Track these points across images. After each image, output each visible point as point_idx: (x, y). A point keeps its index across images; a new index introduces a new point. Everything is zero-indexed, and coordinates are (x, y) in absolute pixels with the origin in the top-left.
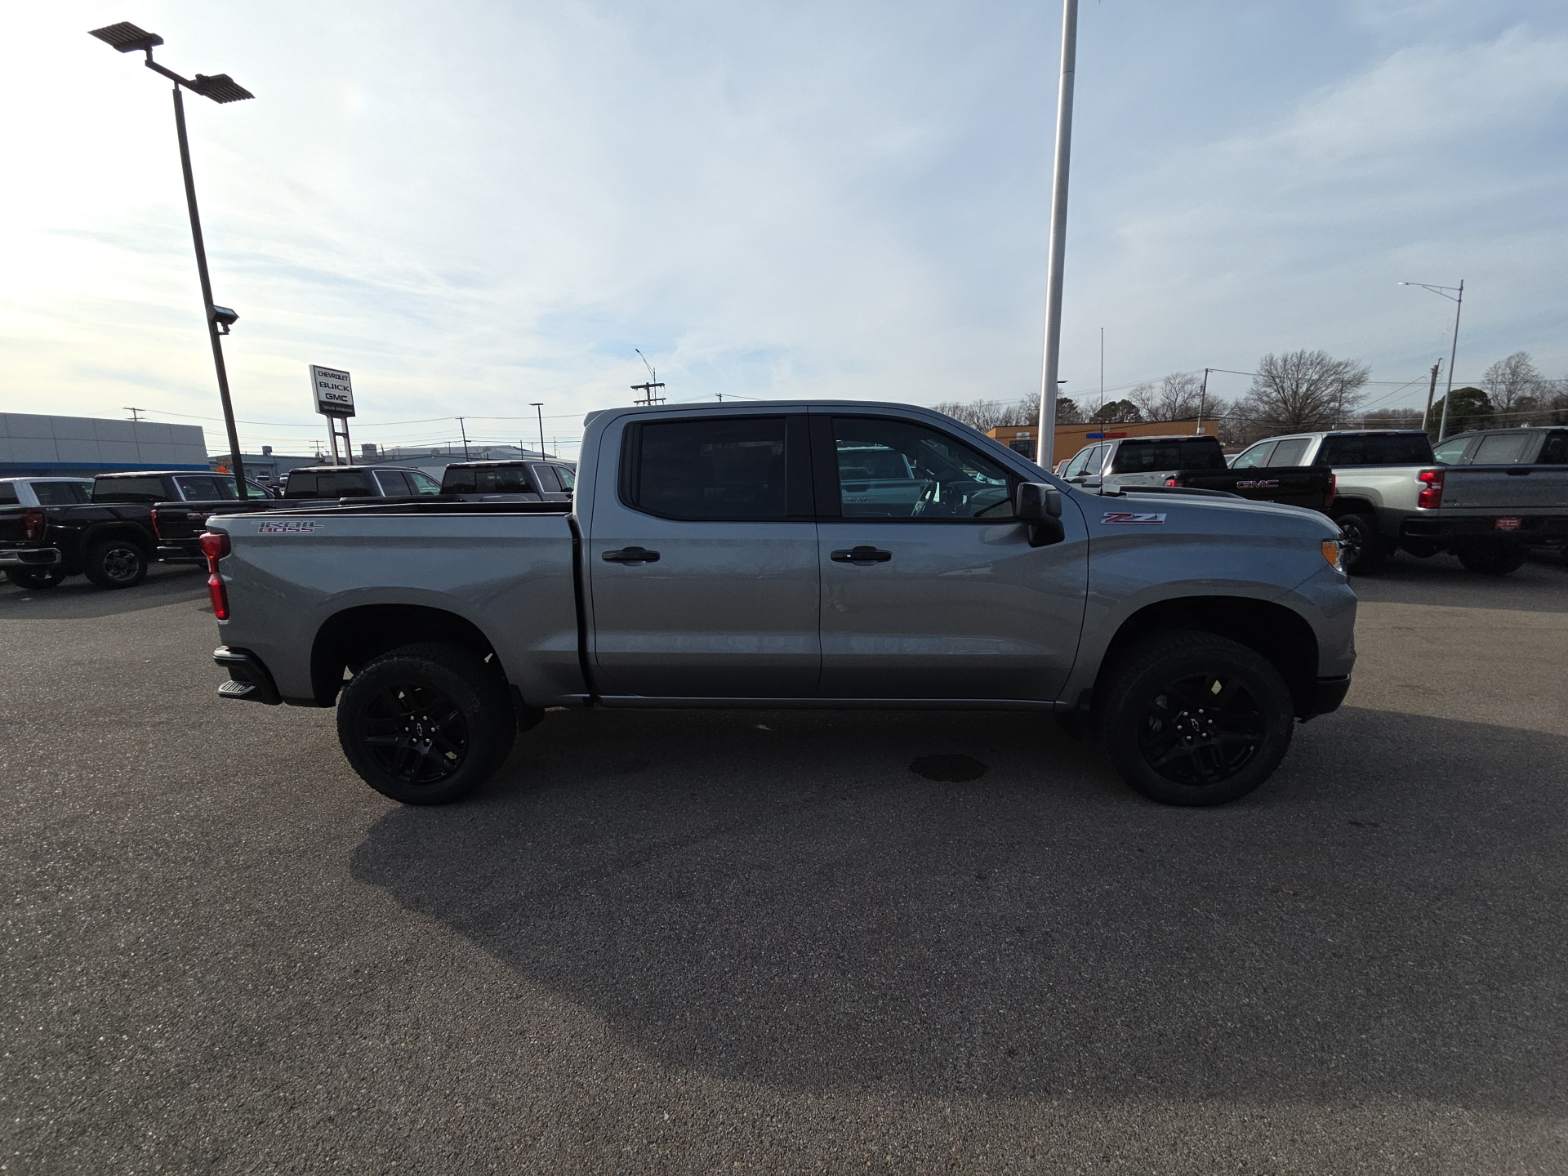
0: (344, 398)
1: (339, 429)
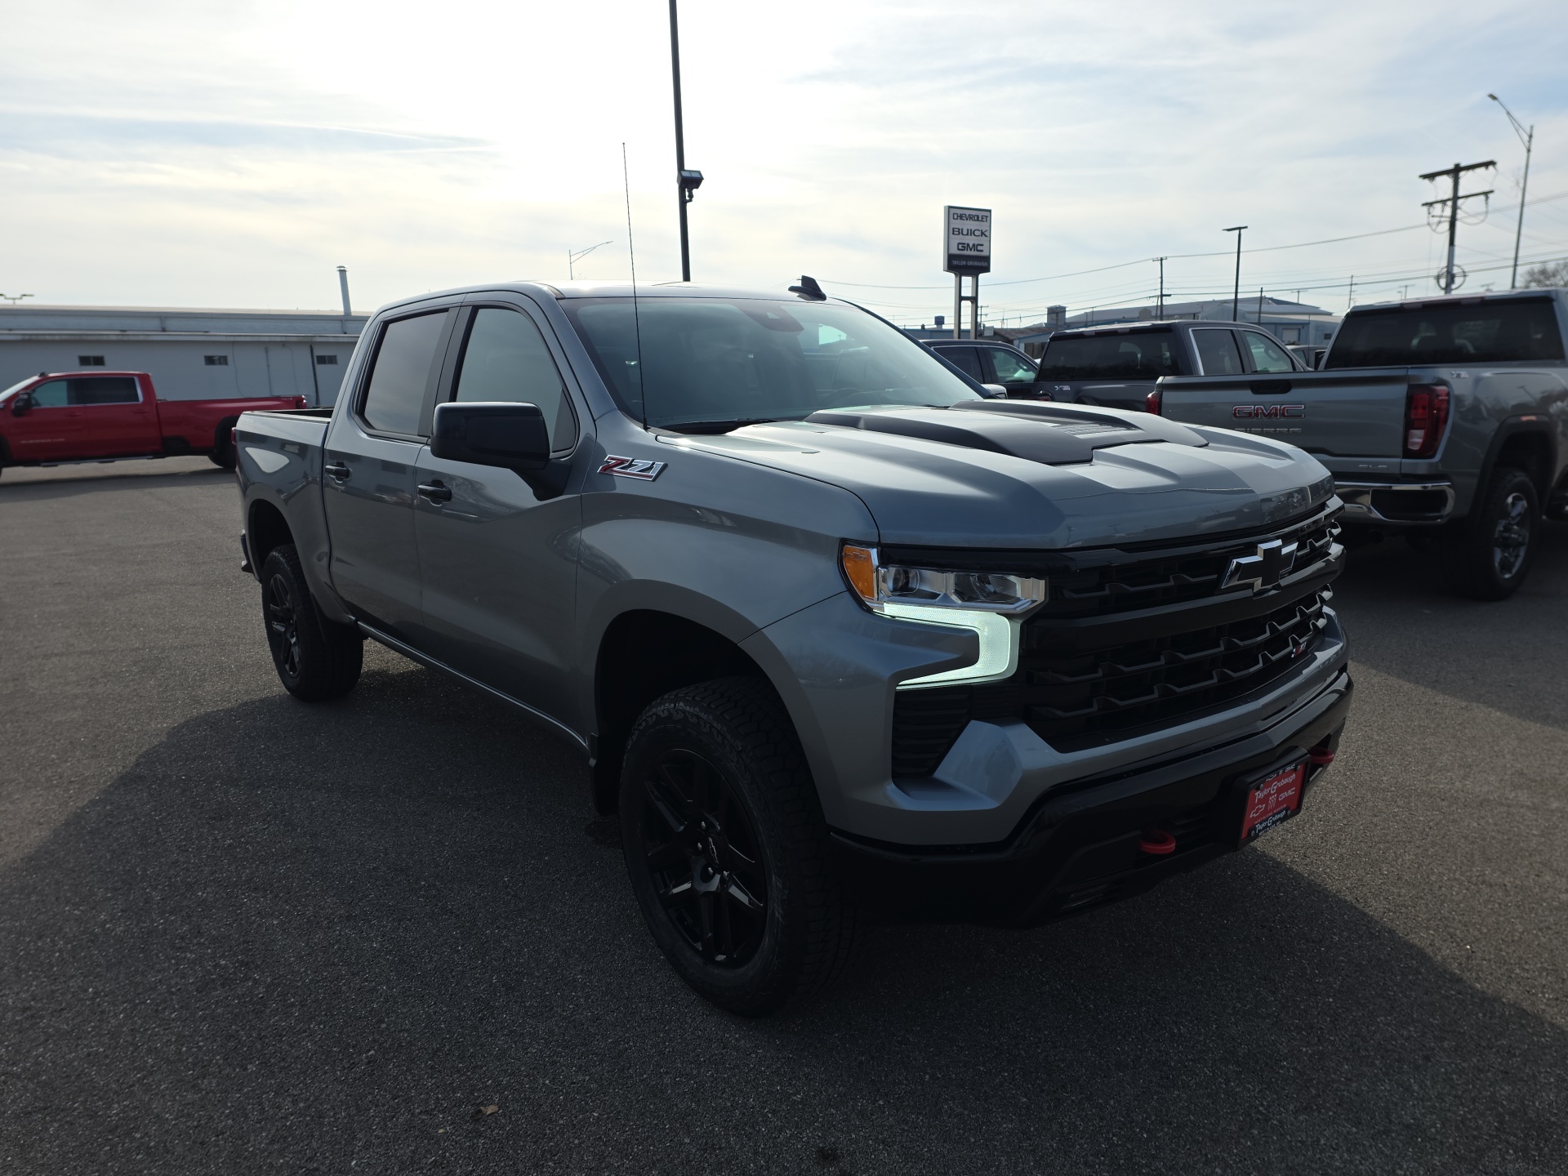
0: (979, 248)
1: (967, 291)
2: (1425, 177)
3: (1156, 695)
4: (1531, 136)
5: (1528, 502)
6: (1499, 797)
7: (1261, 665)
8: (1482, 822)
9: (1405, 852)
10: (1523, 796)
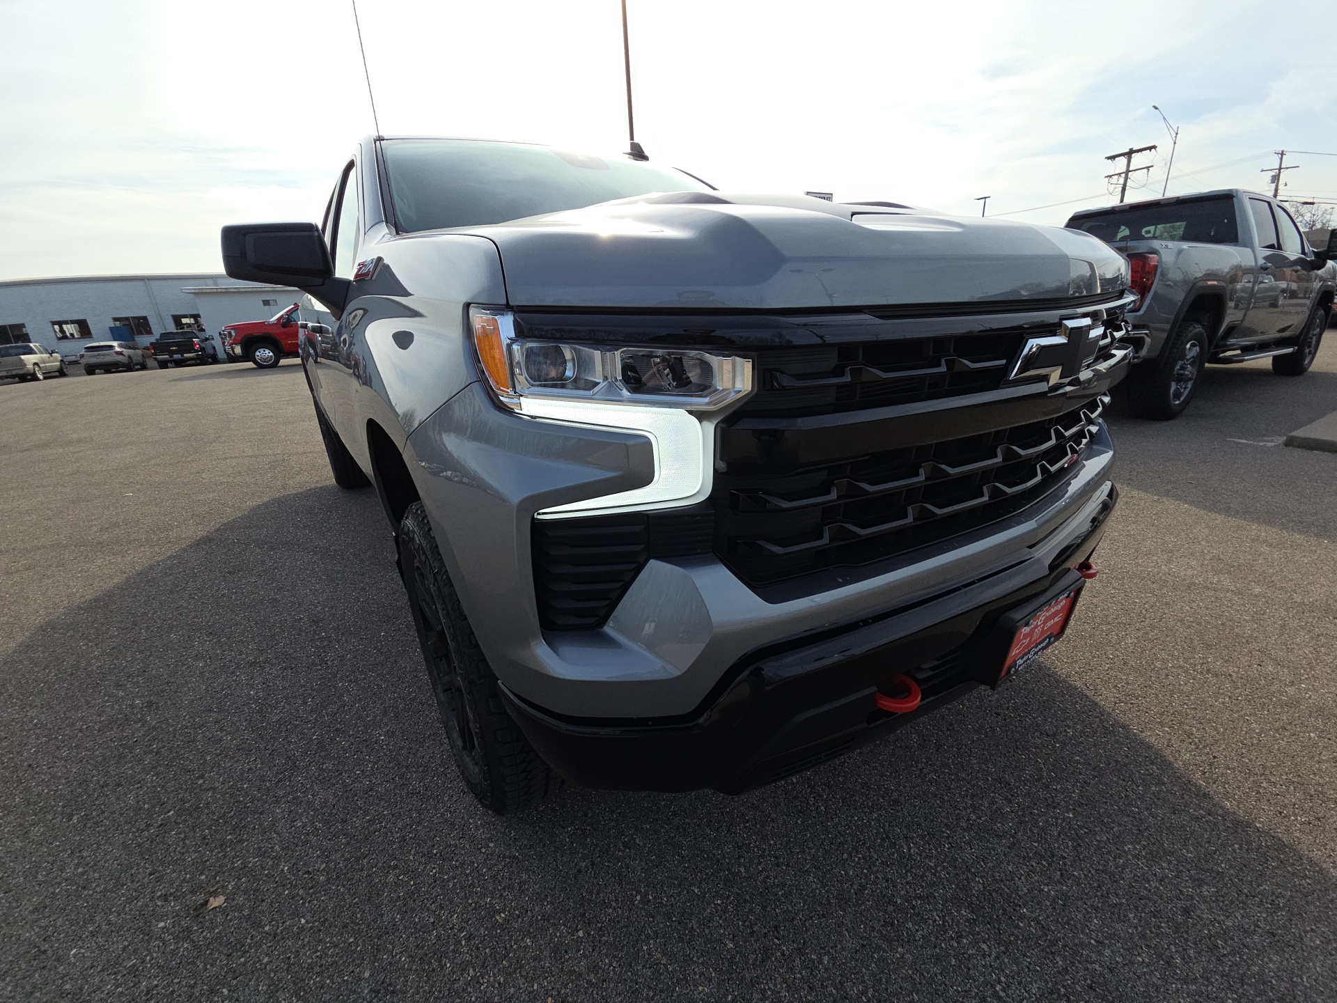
2: (1109, 158)
3: (910, 519)
4: (1177, 134)
5: (1201, 348)
6: (1203, 581)
7: (1039, 478)
8: (1194, 605)
9: (1127, 635)
10: (1226, 581)
